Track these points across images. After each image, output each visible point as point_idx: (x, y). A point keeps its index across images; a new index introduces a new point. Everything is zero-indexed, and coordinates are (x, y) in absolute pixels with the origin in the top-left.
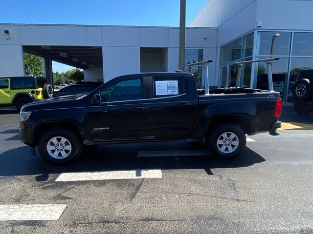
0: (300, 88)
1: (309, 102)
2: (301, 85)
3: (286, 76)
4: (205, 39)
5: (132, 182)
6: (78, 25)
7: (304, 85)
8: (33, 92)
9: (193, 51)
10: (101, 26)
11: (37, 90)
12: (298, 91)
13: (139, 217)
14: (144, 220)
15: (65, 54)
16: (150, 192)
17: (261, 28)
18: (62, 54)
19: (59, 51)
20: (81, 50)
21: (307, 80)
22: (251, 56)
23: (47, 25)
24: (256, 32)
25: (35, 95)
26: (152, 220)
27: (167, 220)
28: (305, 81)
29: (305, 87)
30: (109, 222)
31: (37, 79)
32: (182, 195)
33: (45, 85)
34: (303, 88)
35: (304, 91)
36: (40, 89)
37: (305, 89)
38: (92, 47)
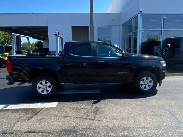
0: (165, 49)
1: (171, 59)
2: (166, 48)
3: (160, 42)
4: (112, 20)
5: (35, 110)
6: (32, 14)
7: (167, 48)
8: (2, 56)
9: (106, 28)
10: (47, 14)
11: (5, 54)
12: (164, 52)
13: (26, 130)
14: (28, 132)
15: (28, 31)
16: (42, 116)
17: (142, 13)
18: (25, 32)
19: (24, 29)
20: (37, 29)
21: (169, 45)
22: (137, 31)
23: (14, 14)
24: (139, 15)
25: (4, 57)
26: (33, 132)
27: (42, 132)
28: (168, 45)
29: (168, 49)
30: (6, 133)
31: (5, 48)
32: (61, 118)
33: (10, 51)
34: (167, 50)
35: (167, 52)
36: (7, 54)
37: (168, 50)
38: (43, 27)
